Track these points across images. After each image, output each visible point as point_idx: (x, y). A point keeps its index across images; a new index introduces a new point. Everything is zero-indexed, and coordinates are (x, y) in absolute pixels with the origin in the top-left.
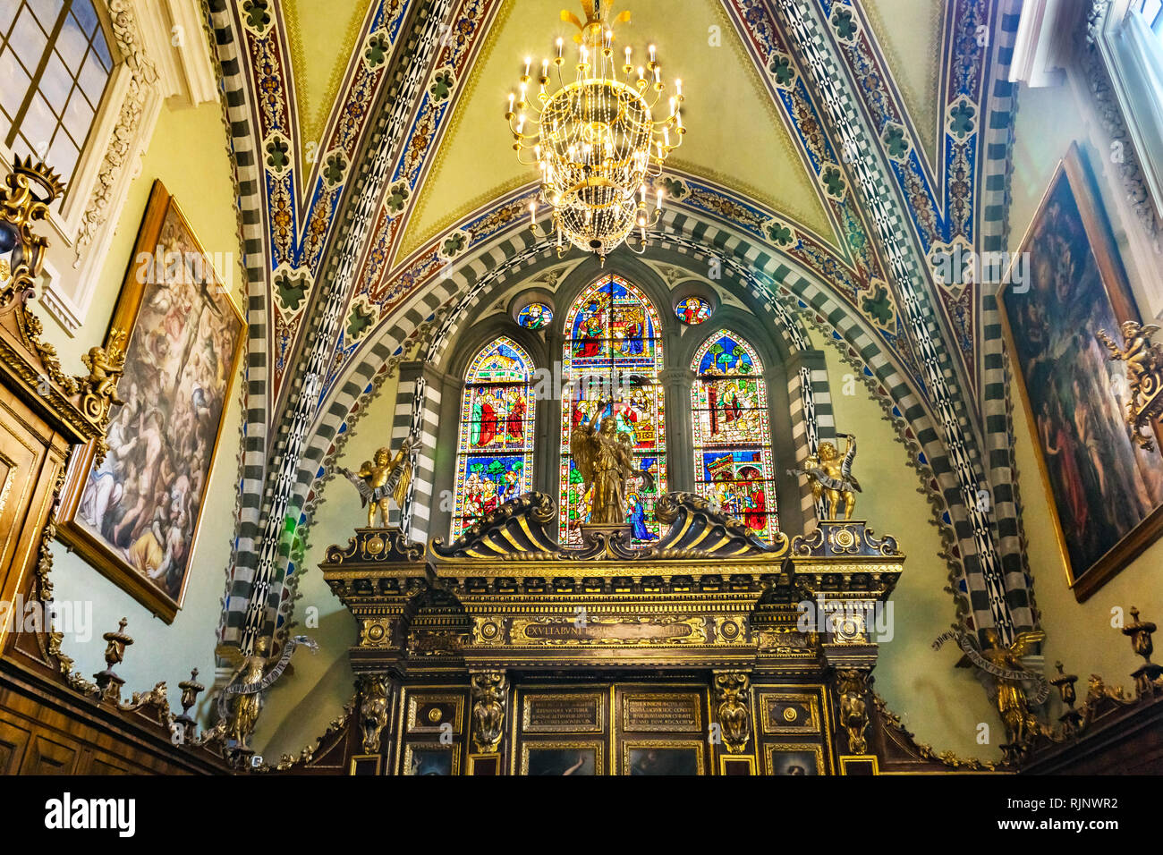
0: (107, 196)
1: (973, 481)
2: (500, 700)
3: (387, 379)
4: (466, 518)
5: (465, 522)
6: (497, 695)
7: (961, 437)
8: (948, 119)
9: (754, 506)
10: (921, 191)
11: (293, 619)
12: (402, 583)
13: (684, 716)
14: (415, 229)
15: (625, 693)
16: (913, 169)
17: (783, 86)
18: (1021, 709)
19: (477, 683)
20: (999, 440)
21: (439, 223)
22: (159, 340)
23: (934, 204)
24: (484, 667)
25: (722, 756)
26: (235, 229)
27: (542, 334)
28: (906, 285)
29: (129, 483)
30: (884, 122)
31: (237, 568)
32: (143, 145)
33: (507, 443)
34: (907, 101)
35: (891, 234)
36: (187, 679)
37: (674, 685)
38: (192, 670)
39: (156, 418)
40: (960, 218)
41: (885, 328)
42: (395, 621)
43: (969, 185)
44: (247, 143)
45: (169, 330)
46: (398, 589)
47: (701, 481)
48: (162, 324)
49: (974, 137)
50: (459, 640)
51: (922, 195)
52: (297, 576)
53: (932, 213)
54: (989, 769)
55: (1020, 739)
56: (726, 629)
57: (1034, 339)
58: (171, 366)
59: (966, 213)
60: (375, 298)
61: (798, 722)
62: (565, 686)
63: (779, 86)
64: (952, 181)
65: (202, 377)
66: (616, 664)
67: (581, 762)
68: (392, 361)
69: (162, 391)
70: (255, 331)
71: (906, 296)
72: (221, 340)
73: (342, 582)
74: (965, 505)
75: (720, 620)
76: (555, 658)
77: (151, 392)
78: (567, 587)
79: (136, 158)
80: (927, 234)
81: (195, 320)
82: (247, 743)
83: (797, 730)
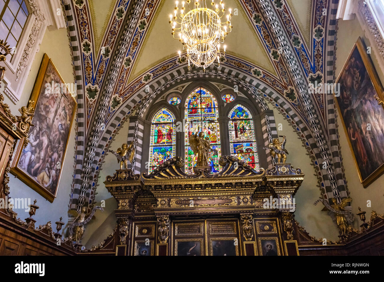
0: (27, 57)
1: (325, 151)
2: (167, 226)
3: (125, 122)
4: (153, 167)
5: (153, 168)
6: (166, 224)
7: (321, 136)
8: (314, 33)
9: (251, 161)
10: (305, 57)
11: (95, 201)
12: (132, 187)
13: (230, 229)
14: (134, 72)
15: (210, 222)
16: (302, 50)
17: (258, 24)
18: (345, 224)
19: (159, 220)
20: (334, 137)
21: (142, 70)
22: (46, 107)
23: (309, 61)
24: (161, 215)
25: (244, 242)
26: (72, 72)
27: (177, 107)
28: (301, 88)
29: (37, 155)
30: (292, 35)
31: (75, 184)
32: (40, 41)
33: (167, 142)
34: (300, 28)
35: (295, 71)
36: (59, 221)
37: (227, 219)
38: (60, 218)
39: (46, 133)
40: (319, 65)
41: (293, 102)
42: (130, 200)
43: (322, 54)
44: (76, 43)
45: (50, 104)
46: (131, 190)
47: (233, 153)
48: (47, 102)
49: (323, 39)
50: (152, 206)
51: (306, 58)
52: (96, 187)
53: (309, 64)
54: (335, 244)
55: (345, 234)
56: (244, 200)
57: (346, 103)
58: (51, 116)
59: (320, 64)
60: (120, 95)
61: (270, 230)
62: (189, 221)
63: (256, 24)
64: (315, 53)
65: (62, 120)
66: (207, 213)
67: (195, 246)
68: (127, 116)
69: (48, 124)
70: (80, 106)
71: (301, 91)
72: (68, 108)
73: (112, 188)
74: (322, 158)
75: (242, 197)
76: (186, 211)
77: (44, 124)
78: (189, 188)
79: (37, 45)
80: (307, 71)
81: (59, 101)
82: (80, 242)
83: (269, 233)
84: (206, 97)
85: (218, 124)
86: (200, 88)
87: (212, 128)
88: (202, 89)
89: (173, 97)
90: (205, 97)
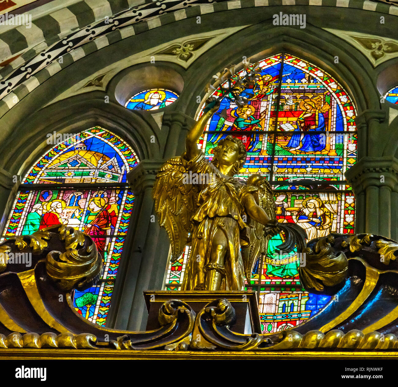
84: (304, 91)
85: (350, 200)
86: (282, 58)
87: (320, 213)
88: (288, 61)
89: (149, 88)
90: (299, 91)
